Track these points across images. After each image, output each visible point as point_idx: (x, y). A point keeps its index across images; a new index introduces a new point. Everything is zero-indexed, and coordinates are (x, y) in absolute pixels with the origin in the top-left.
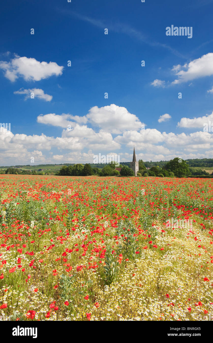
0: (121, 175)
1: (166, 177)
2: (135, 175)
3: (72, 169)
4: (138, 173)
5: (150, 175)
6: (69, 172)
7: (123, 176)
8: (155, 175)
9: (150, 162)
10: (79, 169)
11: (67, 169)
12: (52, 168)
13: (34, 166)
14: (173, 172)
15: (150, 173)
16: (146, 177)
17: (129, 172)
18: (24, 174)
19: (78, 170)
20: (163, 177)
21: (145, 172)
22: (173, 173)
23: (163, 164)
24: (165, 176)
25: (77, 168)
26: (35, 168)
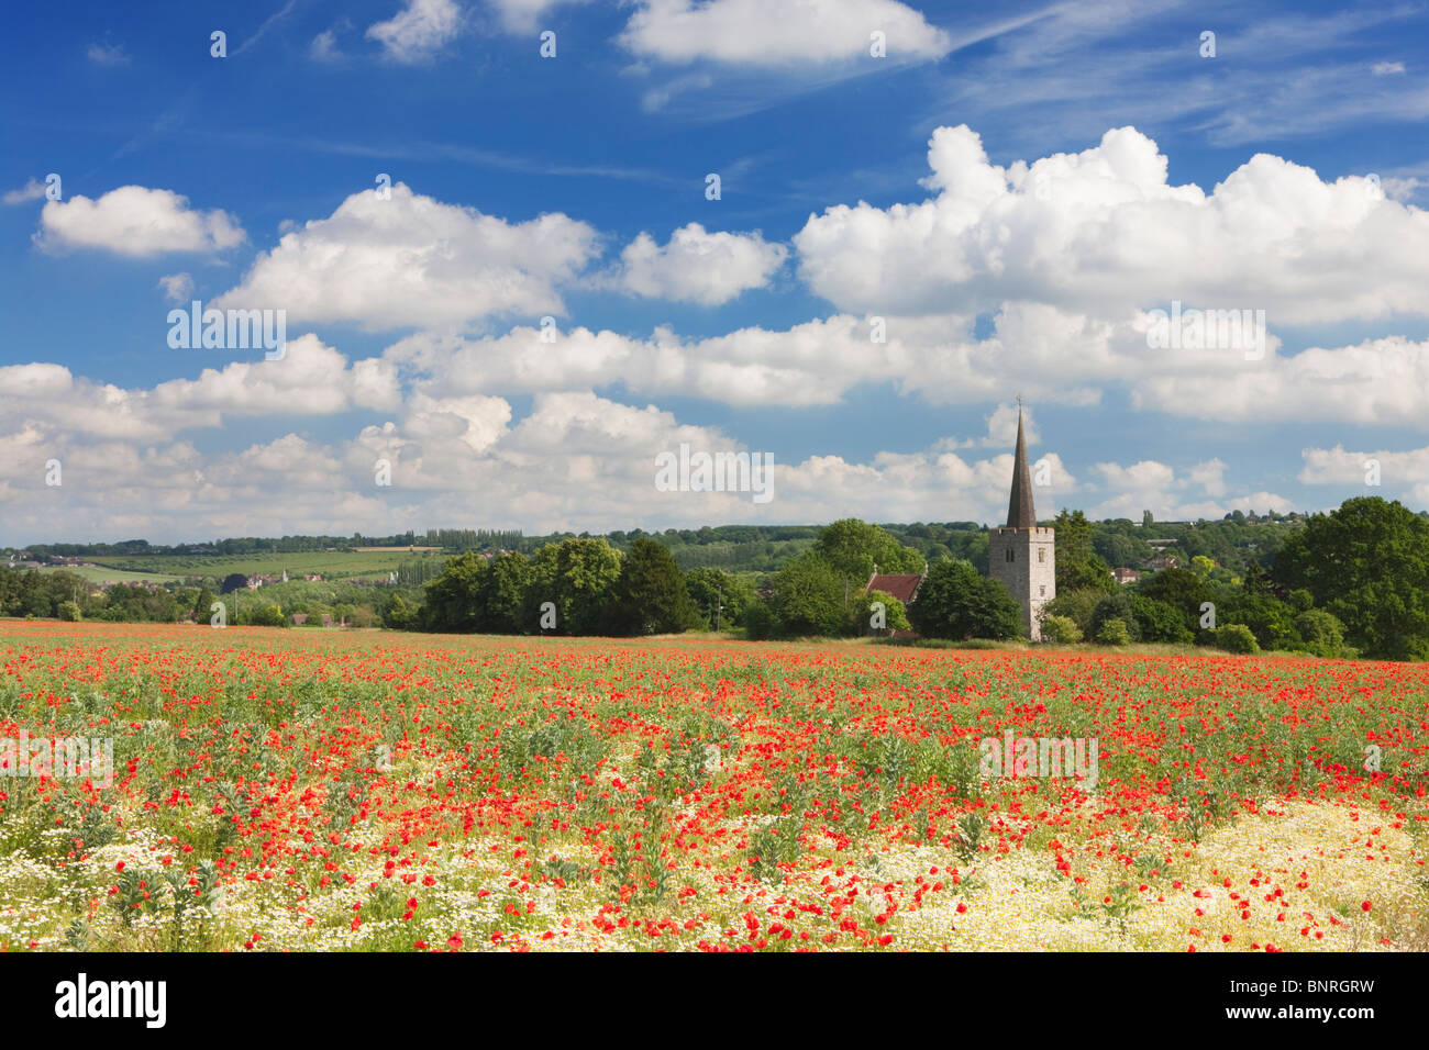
0: (915, 630)
1: (1279, 653)
2: (1028, 635)
3: (528, 582)
4: (1050, 617)
5: (1149, 633)
6: (504, 601)
7: (934, 641)
8: (1187, 633)
9: (1137, 519)
10: (579, 583)
11: (488, 577)
12: (333, 570)
13: (183, 550)
14: (1335, 610)
15: (1144, 620)
16: (1117, 649)
17: (983, 611)
18: (119, 619)
19: (576, 590)
20: (1248, 651)
21: (1109, 610)
22: (1334, 623)
23: (1245, 544)
24: (1267, 641)
25: (570, 574)
26: (189, 566)
